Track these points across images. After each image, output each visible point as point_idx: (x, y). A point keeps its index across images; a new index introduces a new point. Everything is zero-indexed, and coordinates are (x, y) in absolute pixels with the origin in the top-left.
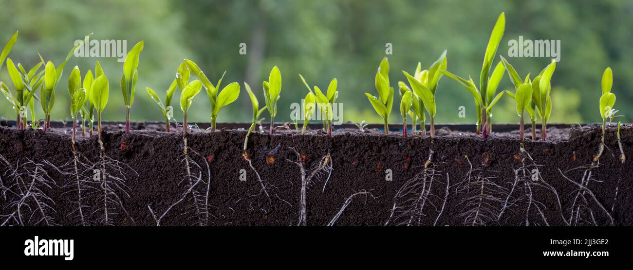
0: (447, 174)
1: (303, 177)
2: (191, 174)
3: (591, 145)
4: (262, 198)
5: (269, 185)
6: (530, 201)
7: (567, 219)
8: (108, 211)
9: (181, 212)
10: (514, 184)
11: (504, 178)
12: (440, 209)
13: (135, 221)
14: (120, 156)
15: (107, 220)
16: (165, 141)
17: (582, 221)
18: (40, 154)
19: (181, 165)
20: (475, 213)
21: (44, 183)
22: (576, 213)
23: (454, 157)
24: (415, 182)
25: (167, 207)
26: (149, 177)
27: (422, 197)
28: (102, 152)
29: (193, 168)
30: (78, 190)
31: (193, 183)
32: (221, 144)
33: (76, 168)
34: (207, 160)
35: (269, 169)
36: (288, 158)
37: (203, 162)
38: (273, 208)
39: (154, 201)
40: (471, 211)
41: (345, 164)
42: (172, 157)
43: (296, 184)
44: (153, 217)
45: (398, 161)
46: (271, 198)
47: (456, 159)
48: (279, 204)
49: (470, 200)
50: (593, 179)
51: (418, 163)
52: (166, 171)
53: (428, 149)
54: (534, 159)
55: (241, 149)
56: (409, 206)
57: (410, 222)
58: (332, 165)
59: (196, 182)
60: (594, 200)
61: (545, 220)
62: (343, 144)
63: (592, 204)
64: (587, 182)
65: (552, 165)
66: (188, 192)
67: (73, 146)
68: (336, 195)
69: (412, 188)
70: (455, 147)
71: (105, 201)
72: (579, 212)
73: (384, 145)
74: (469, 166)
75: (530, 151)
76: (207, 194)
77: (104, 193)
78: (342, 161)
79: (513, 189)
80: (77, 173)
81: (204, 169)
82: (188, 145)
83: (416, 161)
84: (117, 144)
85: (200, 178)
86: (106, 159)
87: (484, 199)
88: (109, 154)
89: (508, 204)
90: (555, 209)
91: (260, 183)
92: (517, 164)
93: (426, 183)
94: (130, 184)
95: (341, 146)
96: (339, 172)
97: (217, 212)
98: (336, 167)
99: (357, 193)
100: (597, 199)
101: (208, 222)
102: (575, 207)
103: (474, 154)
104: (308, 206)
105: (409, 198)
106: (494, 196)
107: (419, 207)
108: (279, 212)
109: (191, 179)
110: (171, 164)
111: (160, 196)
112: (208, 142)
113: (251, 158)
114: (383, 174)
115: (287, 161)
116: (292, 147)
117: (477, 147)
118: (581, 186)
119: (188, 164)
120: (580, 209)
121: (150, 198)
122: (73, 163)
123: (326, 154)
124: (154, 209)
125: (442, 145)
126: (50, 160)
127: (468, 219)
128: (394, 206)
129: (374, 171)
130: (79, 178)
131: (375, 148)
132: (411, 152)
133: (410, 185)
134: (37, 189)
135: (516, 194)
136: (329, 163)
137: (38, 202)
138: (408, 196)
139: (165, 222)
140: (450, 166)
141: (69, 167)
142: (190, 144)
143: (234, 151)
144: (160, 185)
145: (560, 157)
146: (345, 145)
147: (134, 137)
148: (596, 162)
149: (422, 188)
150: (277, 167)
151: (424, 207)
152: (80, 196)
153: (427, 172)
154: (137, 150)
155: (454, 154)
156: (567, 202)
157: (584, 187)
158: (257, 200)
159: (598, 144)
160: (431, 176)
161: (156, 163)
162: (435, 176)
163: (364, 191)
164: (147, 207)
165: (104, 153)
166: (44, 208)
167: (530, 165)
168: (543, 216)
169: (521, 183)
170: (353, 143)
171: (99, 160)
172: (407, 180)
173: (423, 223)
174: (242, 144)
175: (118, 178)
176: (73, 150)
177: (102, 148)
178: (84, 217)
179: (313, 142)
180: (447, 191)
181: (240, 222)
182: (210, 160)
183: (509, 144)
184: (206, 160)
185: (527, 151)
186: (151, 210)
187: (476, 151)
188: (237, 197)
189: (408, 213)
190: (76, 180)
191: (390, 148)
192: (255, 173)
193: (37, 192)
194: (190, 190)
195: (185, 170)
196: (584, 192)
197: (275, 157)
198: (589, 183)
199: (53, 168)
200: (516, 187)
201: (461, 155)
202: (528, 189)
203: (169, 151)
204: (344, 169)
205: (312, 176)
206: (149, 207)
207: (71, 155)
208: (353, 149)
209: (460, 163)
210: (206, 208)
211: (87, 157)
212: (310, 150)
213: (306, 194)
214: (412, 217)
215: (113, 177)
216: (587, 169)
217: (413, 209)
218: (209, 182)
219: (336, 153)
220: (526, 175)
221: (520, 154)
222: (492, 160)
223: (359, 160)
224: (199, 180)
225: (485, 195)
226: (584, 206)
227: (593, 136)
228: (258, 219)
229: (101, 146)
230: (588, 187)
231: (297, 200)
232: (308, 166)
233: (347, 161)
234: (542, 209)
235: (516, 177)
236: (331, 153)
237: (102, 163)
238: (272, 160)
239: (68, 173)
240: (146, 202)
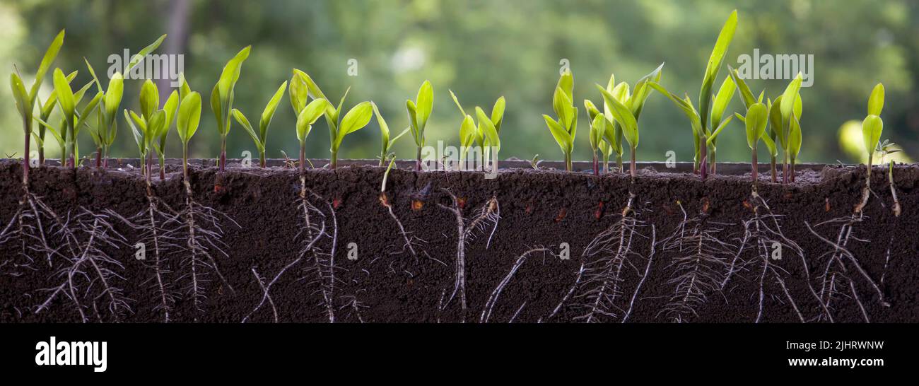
0: (653, 226)
1: (461, 229)
2: (311, 225)
3: (852, 190)
4: (406, 256)
5: (415, 239)
6: (766, 265)
7: (818, 291)
8: (197, 276)
9: (298, 277)
10: (743, 240)
11: (730, 233)
12: (642, 272)
13: (235, 289)
14: (214, 201)
15: (196, 289)
16: (275, 181)
17: (838, 295)
18: (100, 201)
19: (297, 213)
20: (691, 279)
21: (107, 241)
22: (829, 283)
23: (662, 203)
24: (610, 236)
25: (278, 270)
26: (253, 229)
27: (619, 256)
28: (189, 197)
29: (314, 218)
30: (155, 250)
31: (314, 237)
32: (351, 185)
33: (152, 219)
34: (332, 205)
35: (416, 218)
36: (441, 202)
37: (328, 208)
38: (421, 269)
39: (260, 262)
40: (684, 276)
41: (516, 211)
42: (284, 202)
43: (451, 238)
44: (259, 284)
45: (587, 207)
46: (419, 256)
47: (664, 206)
48: (429, 265)
49: (683, 261)
50: (853, 237)
51: (613, 211)
52: (277, 222)
53: (626, 192)
54: (771, 208)
55: (378, 191)
56: (601, 268)
57: (602, 290)
58: (498, 213)
59: (317, 235)
60: (855, 266)
61: (786, 291)
62: (513, 184)
63: (852, 271)
64: (846, 242)
65: (796, 216)
66: (306, 250)
67: (148, 188)
68: (504, 252)
69: (605, 243)
70: (663, 189)
71: (193, 264)
72: (834, 281)
73: (568, 185)
74: (683, 215)
75: (766, 196)
76: (333, 252)
77: (191, 253)
78: (512, 207)
79: (742, 248)
80: (153, 226)
81: (329, 218)
82: (306, 186)
83: (610, 207)
84: (210, 185)
85: (323, 230)
86: (194, 206)
87: (702, 261)
88: (198, 199)
89: (735, 269)
90: (799, 278)
91: (403, 236)
92: (748, 214)
93: (625, 237)
94: (228, 240)
95: (511, 186)
96: (508, 221)
97: (345, 276)
98: (504, 215)
99: (532, 250)
100: (860, 264)
101: (334, 288)
102: (828, 275)
103: (688, 199)
104: (468, 267)
105: (602, 257)
106: (716, 256)
107: (615, 269)
108: (428, 274)
109: (310, 232)
110: (284, 211)
111: (268, 255)
112: (334, 181)
113: (392, 202)
114: (566, 224)
115: (439, 206)
116: (446, 188)
117: (693, 190)
118: (837, 246)
119: (306, 211)
120: (835, 279)
121: (255, 258)
122: (148, 212)
123: (491, 197)
124: (261, 274)
125: (645, 188)
126: (115, 209)
127: (681, 287)
128: (582, 268)
129: (555, 220)
130: (157, 232)
131: (556, 190)
132: (604, 196)
133: (603, 240)
134: (98, 251)
135: (747, 255)
136: (495, 210)
137: (97, 269)
138: (601, 255)
139: (276, 290)
140: (657, 215)
141: (142, 218)
142: (309, 184)
143: (368, 194)
144: (269, 241)
145: (807, 205)
146: (516, 185)
147: (233, 176)
148: (859, 214)
149: (619, 244)
150: (426, 215)
151: (621, 270)
152: (158, 258)
153: (626, 222)
154: (237, 194)
155: (662, 199)
156: (817, 268)
157: (842, 249)
158: (399, 260)
159: (861, 189)
160: (631, 228)
161: (263, 211)
162: (636, 227)
163: (541, 247)
164: (251, 270)
165: (191, 198)
166: (107, 277)
167: (765, 216)
168: (783, 286)
169: (753, 240)
170: (526, 182)
171: (184, 208)
172: (599, 232)
173: (620, 290)
174: (380, 184)
175: (211, 232)
176: (148, 195)
177: (189, 191)
178: (164, 287)
179: (474, 181)
180: (653, 249)
181: (377, 288)
182: (336, 206)
183: (737, 186)
184: (330, 206)
185: (761, 196)
186: (257, 275)
187: (691, 195)
188: (373, 255)
189: (600, 277)
190: (153, 236)
191: (576, 189)
192: (397, 224)
193: (96, 254)
194: (309, 246)
195: (303, 220)
196: (841, 255)
197: (424, 202)
198: (848, 242)
199: (120, 220)
200: (746, 245)
201: (671, 200)
202: (763, 248)
203: (281, 195)
204: (515, 218)
205: (472, 227)
206: (253, 270)
207: (145, 201)
208: (527, 190)
209: (670, 211)
210: (331, 270)
211: (169, 204)
212: (470, 191)
213: (465, 250)
214: (605, 283)
215: (204, 231)
216: (845, 223)
217: (607, 272)
218: (335, 236)
219: (504, 196)
220: (760, 228)
221: (751, 200)
222: (713, 207)
223: (536, 205)
224: (321, 233)
225: (704, 255)
226: (841, 274)
227: (854, 178)
228: (401, 285)
229: (188, 189)
230: (848, 247)
231: (453, 259)
232: (467, 213)
233: (519, 208)
234: (782, 276)
235: (747, 231)
236: (498, 197)
237: (189, 211)
238: (419, 205)
239: (141, 227)
240: (250, 264)
